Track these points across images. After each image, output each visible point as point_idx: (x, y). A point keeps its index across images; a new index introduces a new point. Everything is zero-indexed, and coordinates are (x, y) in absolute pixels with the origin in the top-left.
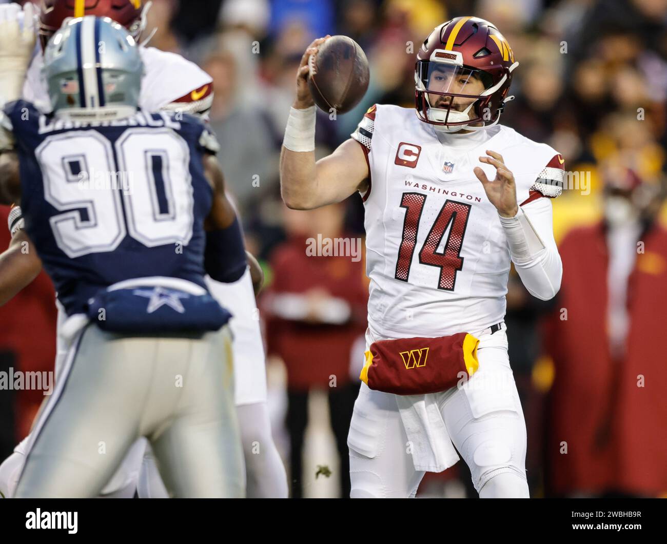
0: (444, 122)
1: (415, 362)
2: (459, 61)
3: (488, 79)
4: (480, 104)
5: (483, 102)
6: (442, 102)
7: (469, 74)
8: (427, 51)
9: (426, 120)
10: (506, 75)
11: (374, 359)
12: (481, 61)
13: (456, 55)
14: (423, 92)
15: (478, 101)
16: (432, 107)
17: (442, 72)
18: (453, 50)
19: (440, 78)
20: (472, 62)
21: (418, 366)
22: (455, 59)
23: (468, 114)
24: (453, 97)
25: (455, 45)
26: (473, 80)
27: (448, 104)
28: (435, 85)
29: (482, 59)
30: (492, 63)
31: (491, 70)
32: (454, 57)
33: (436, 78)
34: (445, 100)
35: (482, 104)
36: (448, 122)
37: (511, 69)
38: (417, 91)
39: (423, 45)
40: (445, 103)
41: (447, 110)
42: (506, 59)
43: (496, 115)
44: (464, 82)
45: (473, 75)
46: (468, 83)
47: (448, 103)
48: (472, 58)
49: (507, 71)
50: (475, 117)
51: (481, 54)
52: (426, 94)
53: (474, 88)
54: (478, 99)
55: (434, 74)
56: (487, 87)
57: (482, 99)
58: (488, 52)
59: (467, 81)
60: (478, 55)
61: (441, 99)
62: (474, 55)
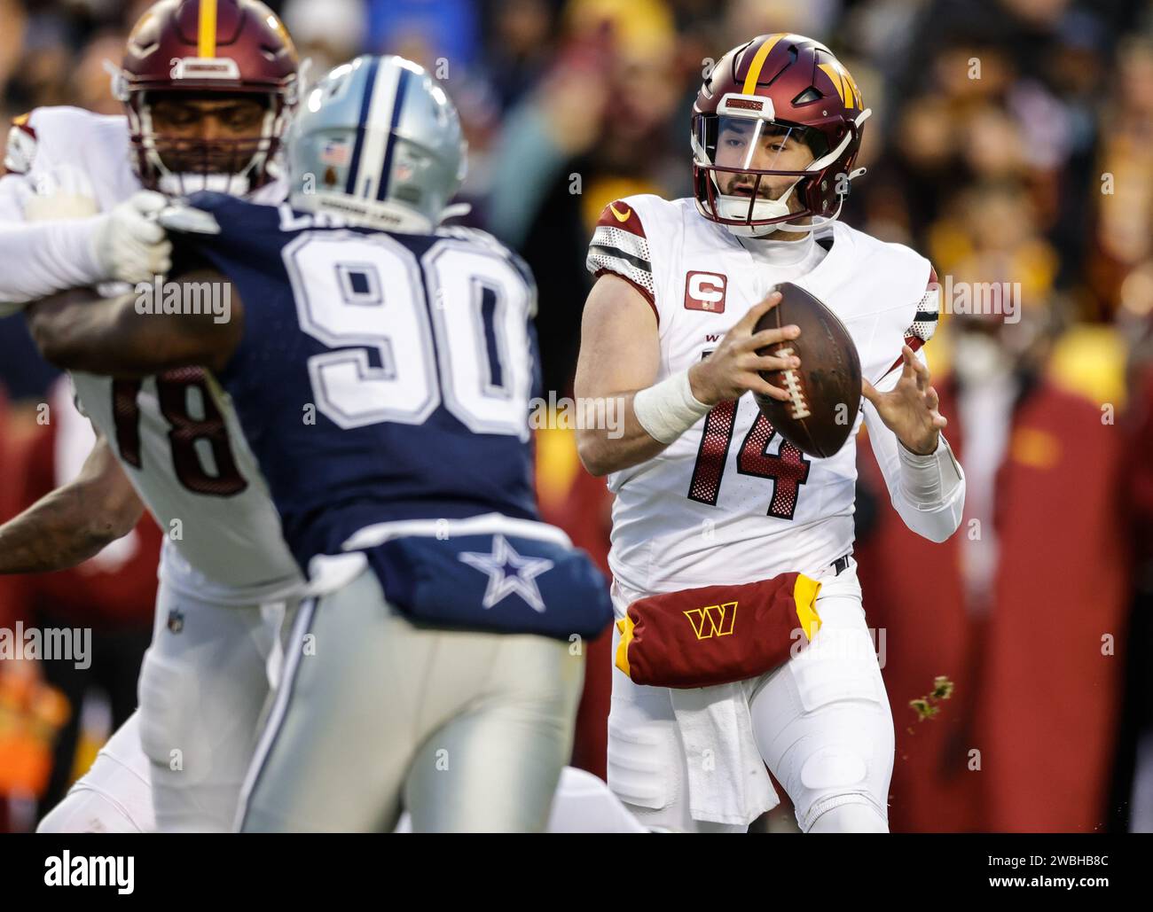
0: (746, 219)
1: (714, 627)
2: (768, 112)
3: (819, 141)
4: (807, 185)
5: (812, 182)
6: (738, 184)
7: (786, 134)
8: (711, 96)
9: (715, 218)
10: (850, 132)
11: (635, 628)
12: (806, 112)
13: (762, 103)
14: (708, 169)
15: (802, 180)
16: (722, 193)
17: (740, 131)
18: (756, 93)
19: (736, 143)
20: (791, 114)
21: (719, 634)
22: (760, 109)
23: (787, 203)
24: (759, 176)
25: (758, 84)
26: (793, 143)
27: (752, 188)
28: (726, 156)
29: (807, 109)
30: (825, 113)
31: (825, 125)
32: (758, 106)
33: (729, 142)
34: (745, 181)
35: (811, 185)
36: (753, 218)
37: (858, 122)
38: (696, 166)
39: (704, 86)
40: (744, 185)
41: (750, 199)
42: (849, 105)
43: (835, 203)
44: (776, 148)
45: (792, 136)
46: (784, 149)
47: (750, 185)
48: (790, 105)
49: (851, 126)
50: (798, 208)
51: (805, 99)
52: (712, 172)
53: (795, 158)
54: (802, 177)
55: (724, 135)
56: (817, 154)
57: (810, 176)
58: (818, 95)
59: (782, 146)
60: (799, 101)
61: (738, 179)
62: (794, 101)
